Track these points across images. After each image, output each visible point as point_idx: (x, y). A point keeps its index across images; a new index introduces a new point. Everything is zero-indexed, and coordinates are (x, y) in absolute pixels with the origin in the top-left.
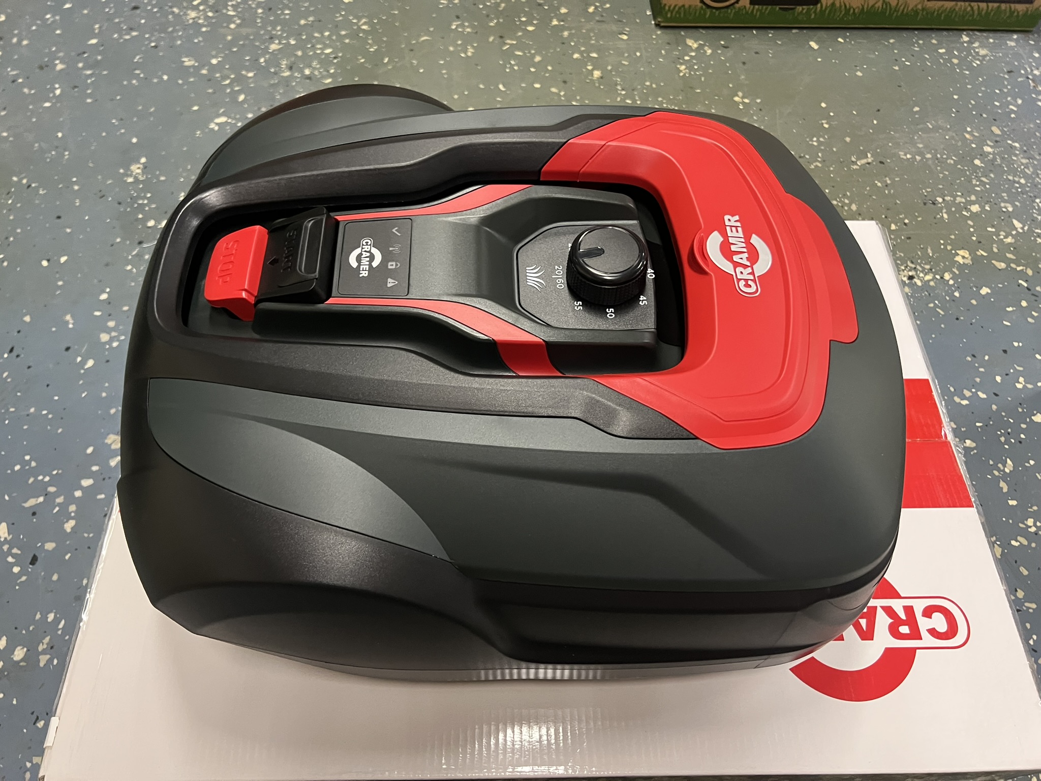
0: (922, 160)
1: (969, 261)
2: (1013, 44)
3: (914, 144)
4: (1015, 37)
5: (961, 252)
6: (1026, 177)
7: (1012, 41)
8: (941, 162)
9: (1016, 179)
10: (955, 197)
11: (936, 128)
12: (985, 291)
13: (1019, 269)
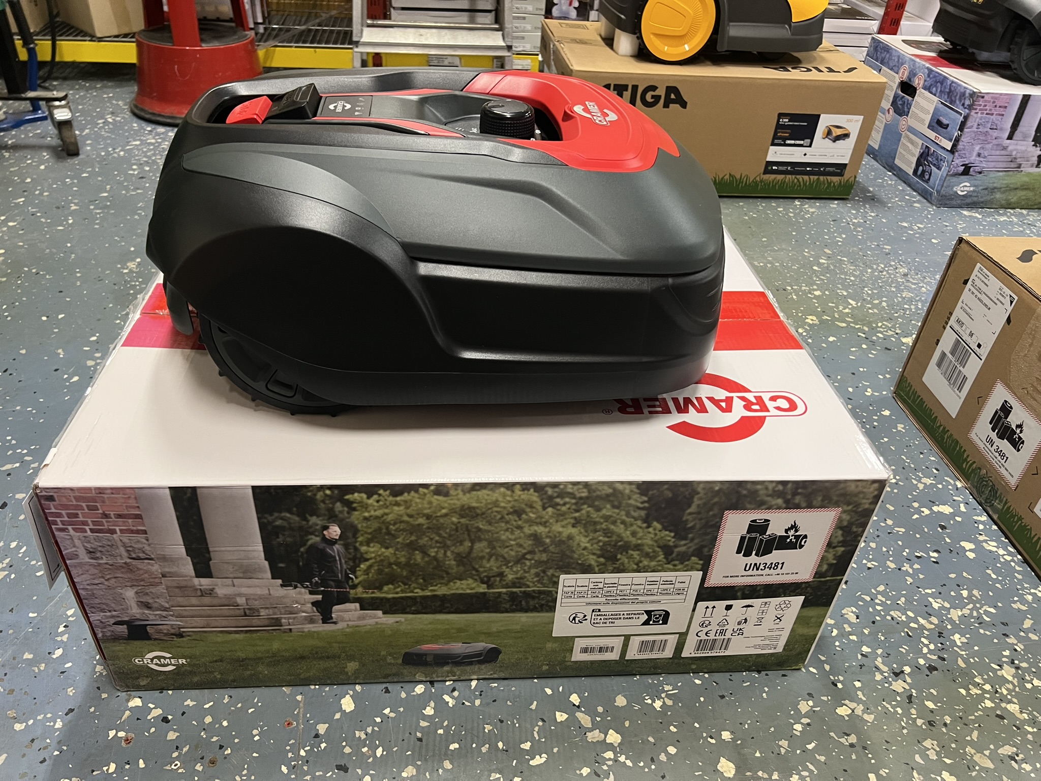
0: (772, 267)
1: (817, 322)
2: (835, 206)
3: (766, 258)
4: (836, 202)
5: (810, 317)
6: (854, 276)
7: (834, 205)
8: (787, 267)
9: (848, 277)
10: (801, 287)
11: (782, 250)
12: (831, 339)
13: (857, 327)
